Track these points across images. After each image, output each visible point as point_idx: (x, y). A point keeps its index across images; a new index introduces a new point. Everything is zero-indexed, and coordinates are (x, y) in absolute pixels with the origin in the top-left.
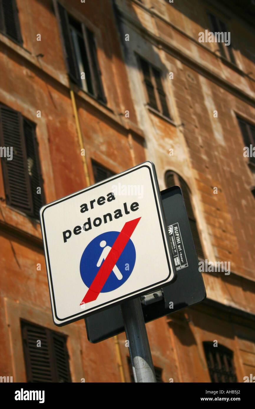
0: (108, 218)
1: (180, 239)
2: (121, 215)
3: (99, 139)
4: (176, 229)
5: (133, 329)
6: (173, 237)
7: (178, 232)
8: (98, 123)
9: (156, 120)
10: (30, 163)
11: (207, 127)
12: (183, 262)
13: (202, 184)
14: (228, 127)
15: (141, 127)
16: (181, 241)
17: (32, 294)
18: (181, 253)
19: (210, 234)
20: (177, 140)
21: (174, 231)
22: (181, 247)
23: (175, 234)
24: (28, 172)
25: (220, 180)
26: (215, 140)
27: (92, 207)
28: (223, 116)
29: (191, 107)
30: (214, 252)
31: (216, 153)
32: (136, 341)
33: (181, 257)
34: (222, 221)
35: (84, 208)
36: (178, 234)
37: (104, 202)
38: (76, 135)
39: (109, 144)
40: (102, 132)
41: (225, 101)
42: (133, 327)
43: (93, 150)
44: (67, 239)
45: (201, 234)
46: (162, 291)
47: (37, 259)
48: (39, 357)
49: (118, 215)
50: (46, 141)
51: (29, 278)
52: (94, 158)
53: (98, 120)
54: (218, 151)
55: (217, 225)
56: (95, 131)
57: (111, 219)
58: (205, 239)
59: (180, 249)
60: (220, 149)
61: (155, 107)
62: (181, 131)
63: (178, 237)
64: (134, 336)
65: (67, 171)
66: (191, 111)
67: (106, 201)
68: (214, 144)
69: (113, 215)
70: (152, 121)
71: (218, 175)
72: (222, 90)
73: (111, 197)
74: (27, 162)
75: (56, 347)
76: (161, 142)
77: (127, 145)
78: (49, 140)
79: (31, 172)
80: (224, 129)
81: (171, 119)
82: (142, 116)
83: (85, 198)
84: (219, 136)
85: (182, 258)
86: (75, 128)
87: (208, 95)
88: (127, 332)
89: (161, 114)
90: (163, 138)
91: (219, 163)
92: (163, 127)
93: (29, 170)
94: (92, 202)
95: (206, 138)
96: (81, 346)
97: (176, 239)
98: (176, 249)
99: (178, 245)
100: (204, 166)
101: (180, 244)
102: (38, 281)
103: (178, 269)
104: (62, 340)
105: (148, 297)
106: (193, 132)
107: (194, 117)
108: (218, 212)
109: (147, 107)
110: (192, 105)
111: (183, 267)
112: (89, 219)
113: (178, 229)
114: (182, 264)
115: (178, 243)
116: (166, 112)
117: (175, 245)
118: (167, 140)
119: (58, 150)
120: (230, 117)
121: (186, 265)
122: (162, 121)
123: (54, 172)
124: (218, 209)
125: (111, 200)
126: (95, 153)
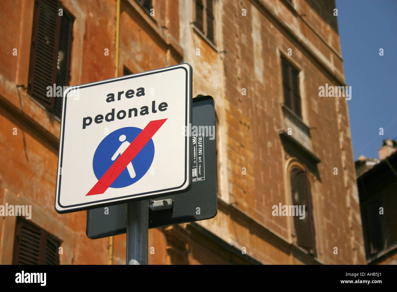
0: (133, 112)
1: (202, 151)
2: (147, 113)
3: (136, 47)
4: (200, 140)
5: (135, 231)
6: (196, 147)
7: (201, 143)
8: (139, 31)
9: (199, 41)
10: (61, 56)
11: (249, 61)
12: (200, 174)
13: (231, 117)
14: (270, 65)
15: (182, 45)
16: (203, 153)
17: (35, 191)
18: (200, 165)
19: (228, 169)
20: (215, 66)
21: (198, 141)
22: (202, 159)
23: (198, 145)
24: (57, 65)
25: (250, 116)
26: (254, 75)
27: (119, 99)
28: (267, 52)
29: (237, 36)
30: (229, 188)
31: (252, 89)
32: (136, 244)
33: (200, 169)
34: (243, 158)
35: (111, 98)
36: (201, 145)
37: (133, 96)
38: (114, 38)
39: (146, 55)
40: (141, 41)
41: (272, 37)
42: (135, 230)
43: (128, 57)
44: (86, 126)
45: (220, 167)
46: (172, 199)
47: (48, 156)
48: (28, 256)
49: (144, 112)
50: (82, 38)
51: (34, 174)
52: (127, 65)
53: (139, 28)
54: (254, 87)
55: (238, 161)
56: (134, 38)
57: (136, 115)
58: (223, 173)
59: (200, 161)
60: (257, 85)
61: (201, 29)
62: (221, 58)
63: (200, 148)
64: (135, 238)
65: (96, 73)
66: (237, 40)
67: (135, 95)
68: (252, 79)
69: (139, 111)
70: (194, 41)
71: (250, 110)
72: (272, 26)
73: (141, 92)
74: (58, 55)
75: (47, 249)
76: (199, 64)
77: (164, 60)
78: (85, 37)
79: (60, 66)
80: (266, 66)
81: (214, 44)
82: (185, 34)
83: (115, 87)
84: (259, 71)
85: (200, 171)
86: (114, 31)
87: (256, 28)
88: (128, 234)
89: (205, 37)
90: (202, 61)
91: (253, 100)
92: (204, 50)
93: (58, 63)
94: (120, 94)
95: (246, 71)
96: (74, 255)
97: (198, 150)
98: (196, 160)
99: (199, 156)
100: (237, 99)
101: (202, 156)
102: (43, 178)
103: (194, 180)
104: (55, 244)
105: (158, 203)
106: (235, 62)
107: (238, 47)
108: (242, 149)
109: (193, 26)
110: (238, 34)
111: (200, 179)
112: (113, 110)
113: (202, 140)
114: (199, 176)
115: (199, 154)
116: (211, 35)
117: (196, 156)
118: (205, 64)
119: (92, 49)
120: (274, 55)
121: (203, 179)
122: (204, 43)
123: (83, 70)
124: (242, 146)
125: (140, 95)
126: (129, 61)
